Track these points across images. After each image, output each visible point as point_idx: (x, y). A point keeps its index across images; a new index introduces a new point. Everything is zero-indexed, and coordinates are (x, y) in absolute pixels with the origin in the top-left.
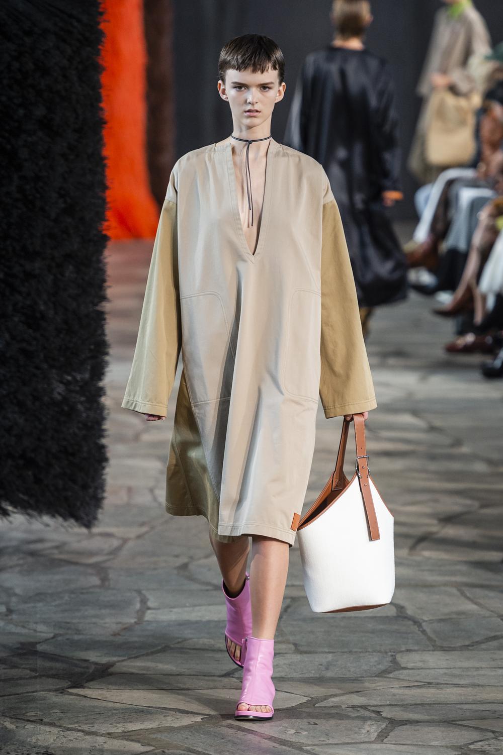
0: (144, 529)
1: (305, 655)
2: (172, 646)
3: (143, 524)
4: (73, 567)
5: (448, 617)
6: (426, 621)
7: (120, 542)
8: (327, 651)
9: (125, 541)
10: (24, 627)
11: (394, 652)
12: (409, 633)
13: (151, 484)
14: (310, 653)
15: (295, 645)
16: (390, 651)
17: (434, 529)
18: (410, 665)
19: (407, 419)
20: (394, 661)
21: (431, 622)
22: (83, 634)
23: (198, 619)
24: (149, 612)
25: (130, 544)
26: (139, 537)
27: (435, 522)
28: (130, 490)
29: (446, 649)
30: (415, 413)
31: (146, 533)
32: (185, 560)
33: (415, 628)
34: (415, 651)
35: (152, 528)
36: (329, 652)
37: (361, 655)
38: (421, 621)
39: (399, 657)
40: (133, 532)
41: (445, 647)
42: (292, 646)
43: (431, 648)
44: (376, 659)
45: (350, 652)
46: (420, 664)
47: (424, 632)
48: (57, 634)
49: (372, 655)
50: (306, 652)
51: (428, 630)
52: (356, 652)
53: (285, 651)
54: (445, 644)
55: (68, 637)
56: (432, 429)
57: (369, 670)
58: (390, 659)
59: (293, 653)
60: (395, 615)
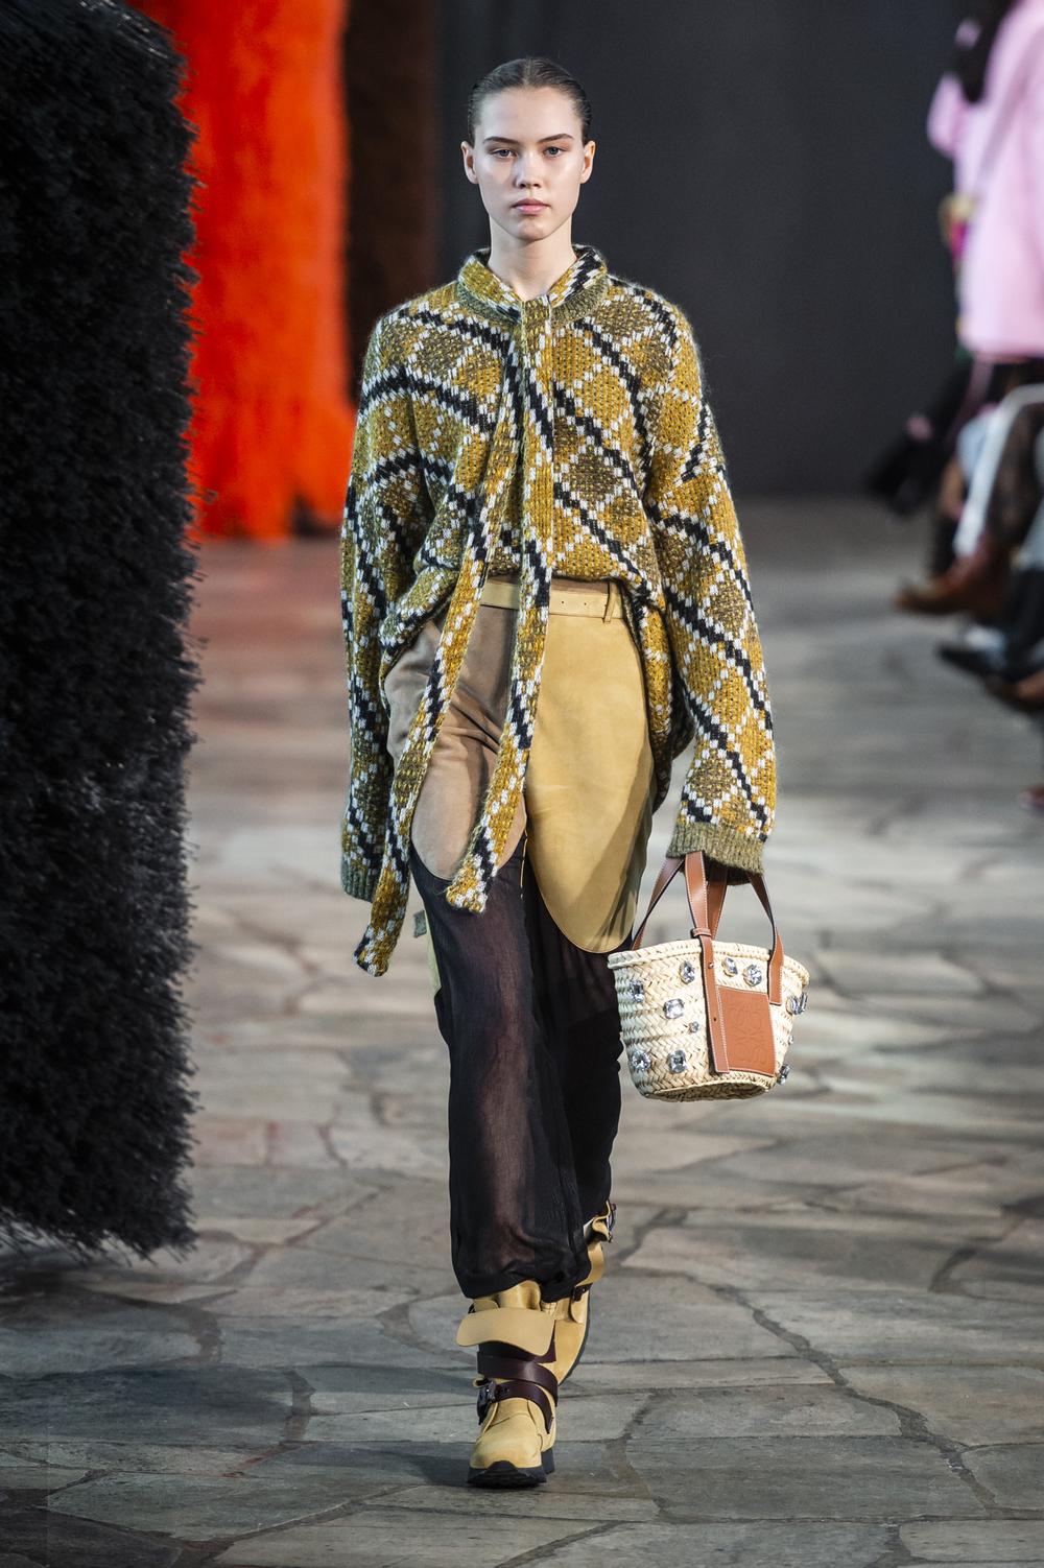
0: (306, 1224)
1: (683, 1527)
2: (368, 1502)
3: (301, 1212)
4: (135, 1312)
5: (1022, 1440)
6: (972, 1448)
7: (248, 1252)
8: (735, 1516)
9: (259, 1251)
10: (16, 1454)
11: (894, 1523)
12: (930, 1478)
13: (324, 1115)
14: (693, 1521)
15: (661, 1502)
16: (886, 1519)
17: (993, 1230)
18: (933, 1553)
19: (934, 968)
20: (895, 1544)
21: (983, 1450)
22: (155, 1472)
23: (432, 1437)
24: (314, 1419)
25: (272, 1258)
26: (292, 1242)
27: (996, 1213)
28: (272, 1129)
29: (1017, 1515)
30: (950, 952)
31: (313, 1230)
32: (402, 1299)
33: (946, 1465)
34: (944, 1518)
35: (325, 1221)
36: (741, 1521)
37: (816, 1526)
38: (959, 1448)
39: (905, 1534)
40: (276, 1231)
41: (1017, 1510)
42: (651, 1504)
43: (983, 1513)
44: (851, 1537)
45: (789, 1520)
46: (955, 1551)
47: (966, 1474)
48: (95, 1472)
49: (841, 1528)
50: (685, 1521)
51: (976, 1470)
52: (804, 1520)
53: (637, 1518)
54: (1016, 1504)
55: (121, 1477)
56: (991, 992)
57: (833, 1563)
58: (886, 1537)
59: (655, 1522)
60: (899, 1433)
